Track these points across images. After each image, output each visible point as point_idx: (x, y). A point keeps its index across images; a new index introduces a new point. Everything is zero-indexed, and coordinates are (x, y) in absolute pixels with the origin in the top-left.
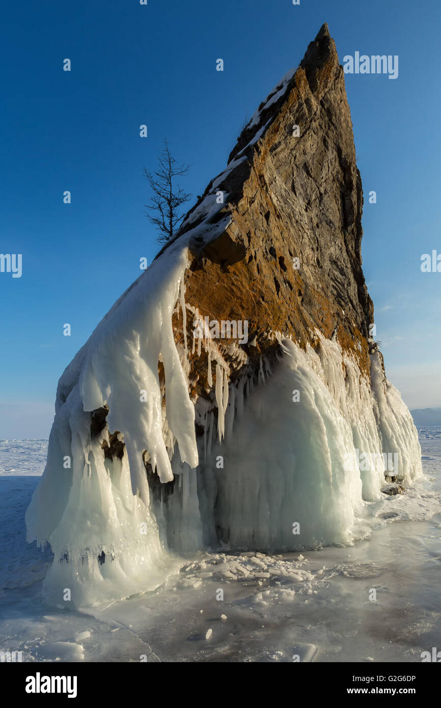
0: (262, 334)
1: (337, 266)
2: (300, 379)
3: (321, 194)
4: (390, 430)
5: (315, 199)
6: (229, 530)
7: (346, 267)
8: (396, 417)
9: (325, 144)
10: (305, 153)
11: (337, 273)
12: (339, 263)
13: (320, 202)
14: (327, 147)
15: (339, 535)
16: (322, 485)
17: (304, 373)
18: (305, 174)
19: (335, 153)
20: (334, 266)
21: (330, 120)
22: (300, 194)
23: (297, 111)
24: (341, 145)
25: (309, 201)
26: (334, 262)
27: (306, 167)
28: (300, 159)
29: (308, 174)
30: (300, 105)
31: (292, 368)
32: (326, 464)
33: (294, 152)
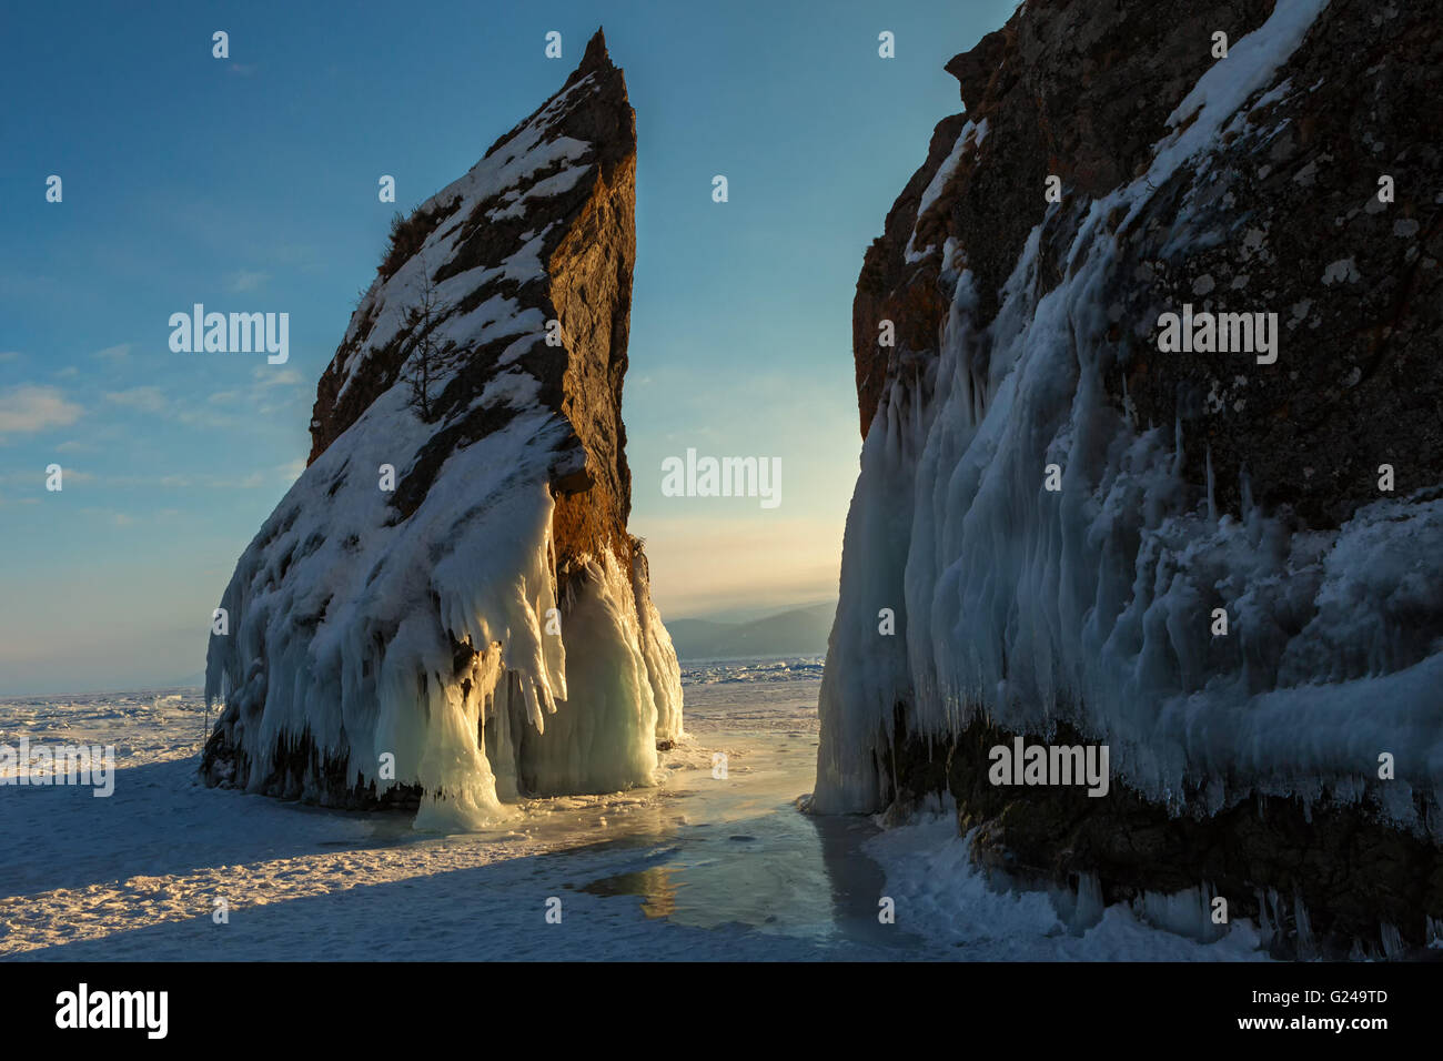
0: (574, 559)
1: (601, 427)
2: (609, 610)
3: (593, 325)
4: (656, 669)
5: (586, 334)
6: (536, 777)
7: (612, 428)
8: (661, 650)
9: (606, 254)
10: (584, 273)
11: (599, 438)
12: (604, 424)
13: (591, 336)
14: (607, 257)
15: (645, 776)
16: (629, 725)
17: (612, 604)
18: (580, 300)
19: (616, 262)
20: (598, 428)
21: (618, 222)
22: (570, 327)
23: (587, 224)
24: (625, 253)
25: (579, 337)
26: (597, 423)
27: (582, 292)
28: (578, 281)
29: (584, 300)
30: (593, 217)
31: (599, 597)
32: (635, 702)
33: (572, 273)
